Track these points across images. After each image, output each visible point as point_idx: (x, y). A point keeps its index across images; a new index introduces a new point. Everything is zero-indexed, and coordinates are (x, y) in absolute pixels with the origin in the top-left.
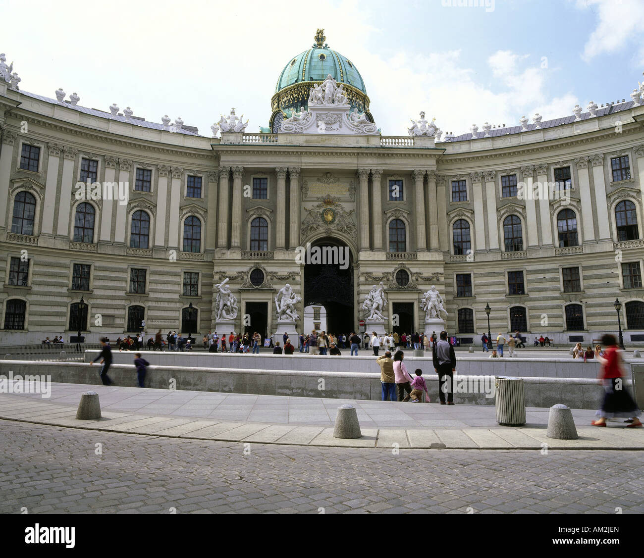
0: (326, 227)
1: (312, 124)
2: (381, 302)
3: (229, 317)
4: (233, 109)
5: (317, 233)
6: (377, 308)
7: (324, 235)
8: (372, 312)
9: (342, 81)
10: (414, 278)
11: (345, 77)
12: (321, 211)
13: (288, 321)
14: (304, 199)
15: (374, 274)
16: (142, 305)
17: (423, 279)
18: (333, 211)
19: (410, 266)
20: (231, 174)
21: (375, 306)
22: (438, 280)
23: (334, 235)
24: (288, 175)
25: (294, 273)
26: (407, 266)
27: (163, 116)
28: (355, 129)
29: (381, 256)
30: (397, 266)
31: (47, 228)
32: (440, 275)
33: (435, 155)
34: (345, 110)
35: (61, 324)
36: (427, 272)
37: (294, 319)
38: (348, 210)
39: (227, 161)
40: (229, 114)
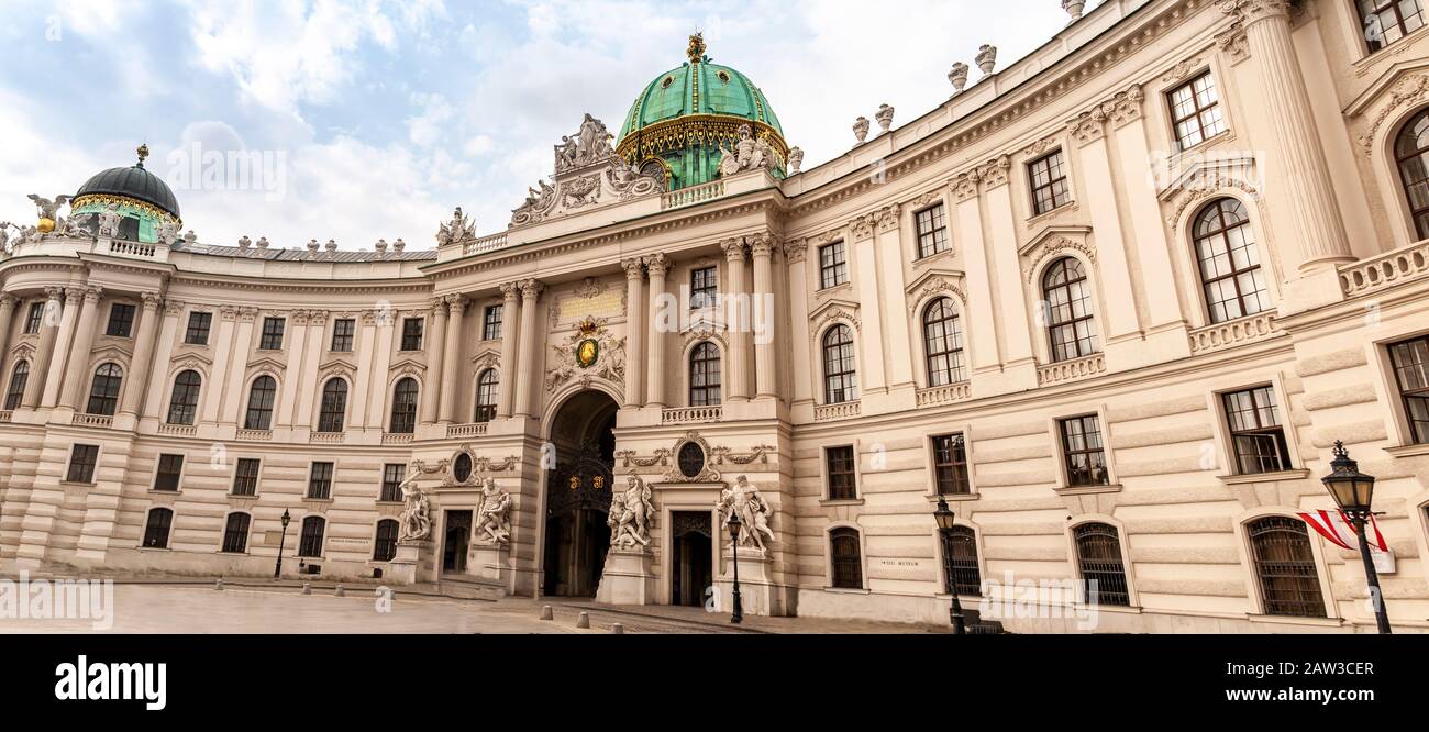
0: (582, 371)
1: (556, 204)
2: (638, 509)
3: (415, 535)
4: (459, 208)
5: (567, 384)
6: (632, 521)
7: (579, 388)
8: (621, 528)
9: (694, 111)
10: (714, 459)
11: (702, 103)
12: (577, 346)
13: (488, 543)
14: (553, 329)
15: (639, 454)
16: (322, 515)
17: (731, 460)
18: (595, 343)
19: (708, 434)
20: (446, 305)
21: (627, 515)
22: (765, 461)
23: (594, 386)
24: (519, 292)
25: (513, 457)
26: (701, 434)
27: (377, 241)
28: (619, 193)
29: (652, 415)
30: (682, 435)
31: (211, 414)
32: (769, 451)
33: (759, 204)
34: (603, 166)
35: (213, 542)
36: (741, 443)
37: (495, 539)
38: (618, 338)
39: (444, 288)
40: (452, 217)
